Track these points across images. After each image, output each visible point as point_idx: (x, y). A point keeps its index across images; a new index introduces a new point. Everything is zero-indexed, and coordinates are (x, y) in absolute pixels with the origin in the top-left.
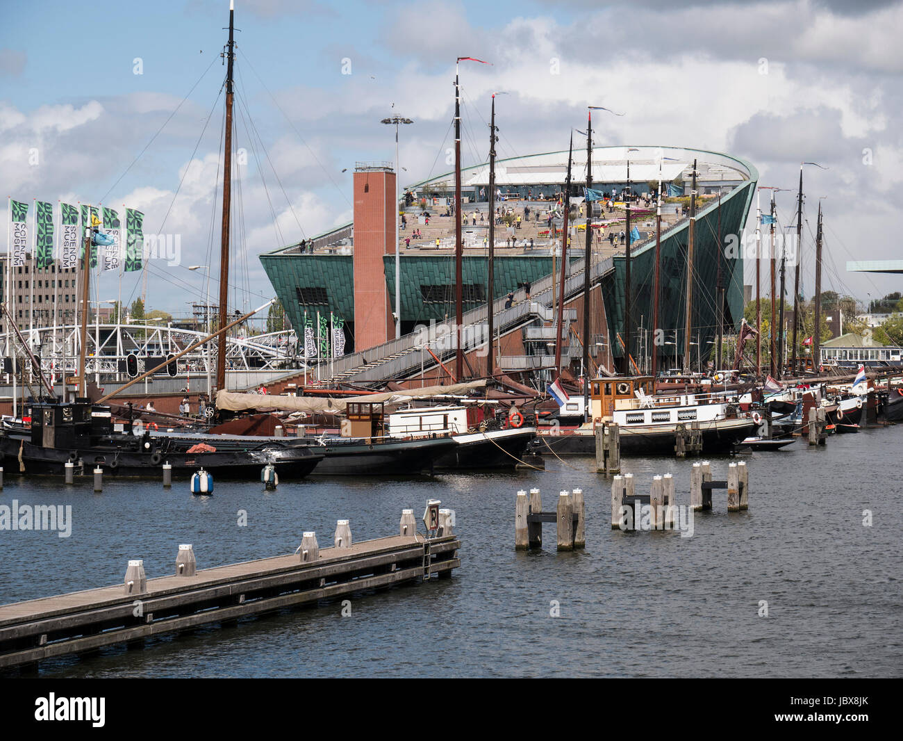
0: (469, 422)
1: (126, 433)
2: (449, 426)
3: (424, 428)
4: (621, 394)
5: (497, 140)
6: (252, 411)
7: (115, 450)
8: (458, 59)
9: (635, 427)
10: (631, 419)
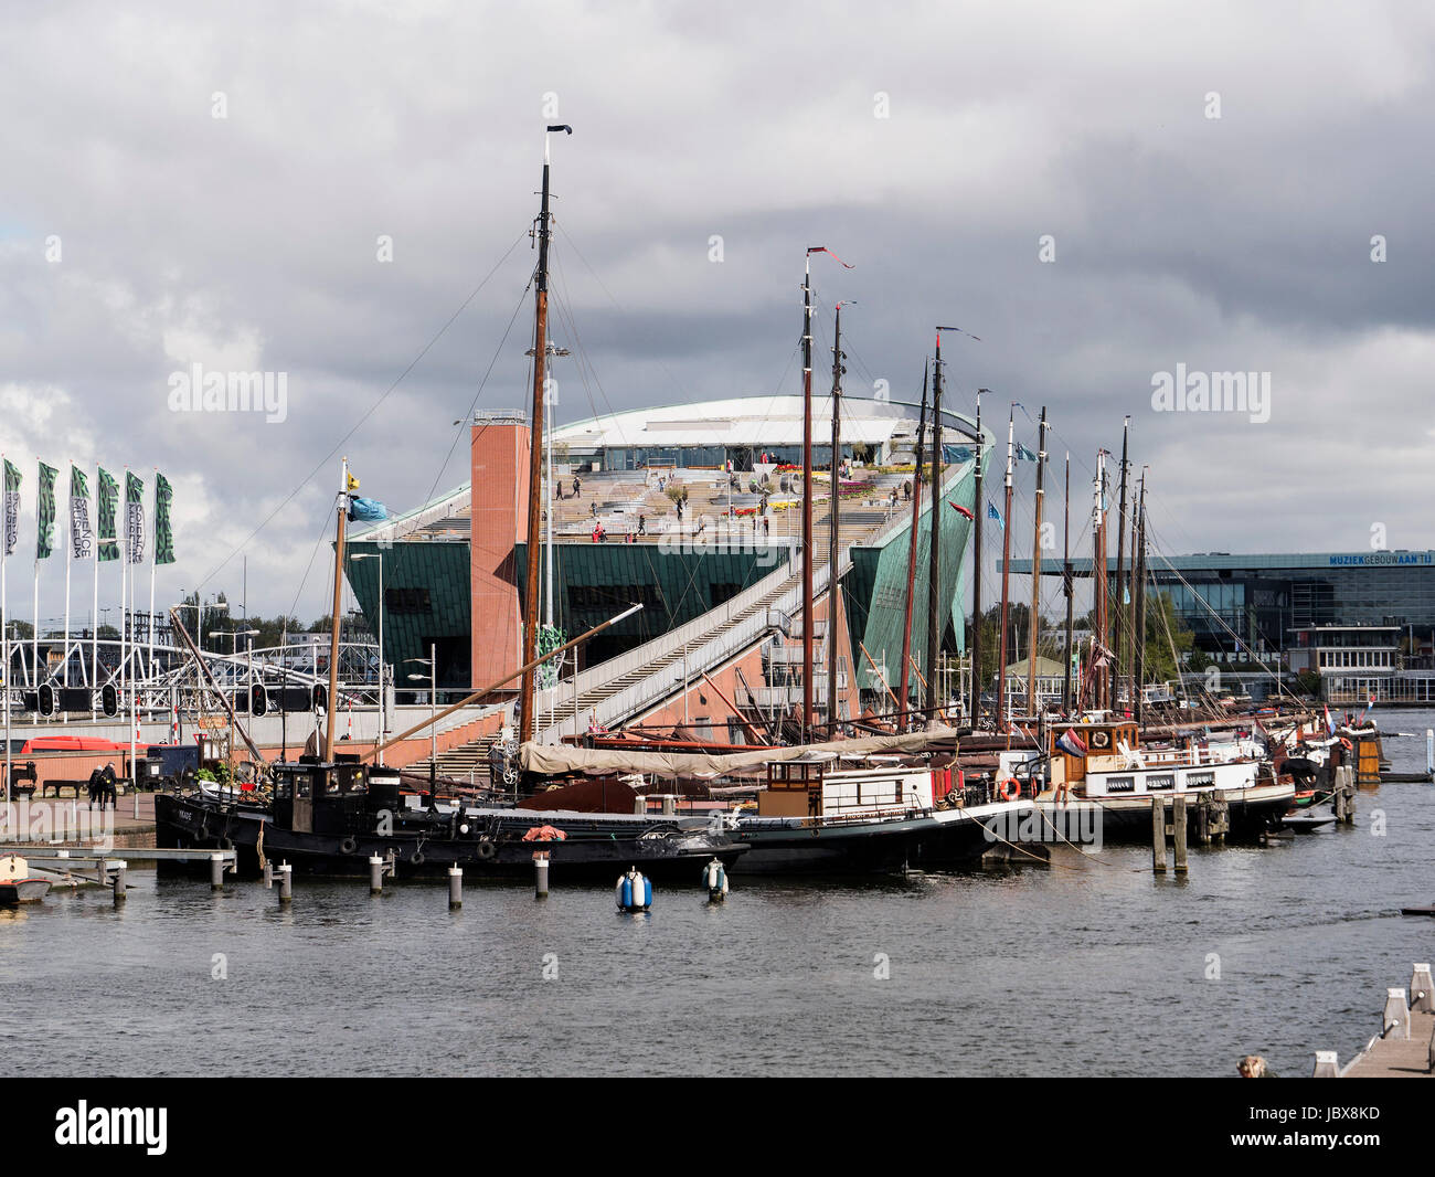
0: (935, 793)
1: (425, 809)
2: (904, 798)
3: (863, 801)
4: (1099, 748)
5: (844, 372)
6: (578, 774)
7: (416, 836)
8: (809, 250)
9: (1118, 799)
10: (1114, 785)
